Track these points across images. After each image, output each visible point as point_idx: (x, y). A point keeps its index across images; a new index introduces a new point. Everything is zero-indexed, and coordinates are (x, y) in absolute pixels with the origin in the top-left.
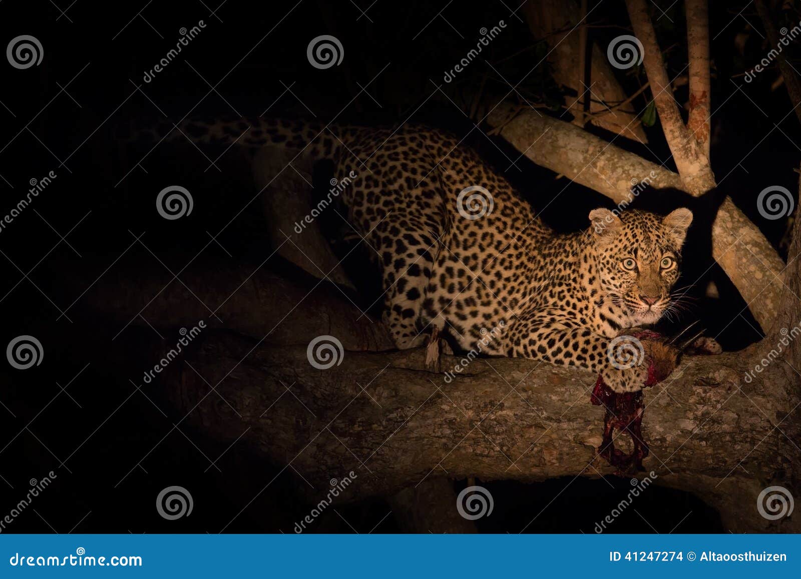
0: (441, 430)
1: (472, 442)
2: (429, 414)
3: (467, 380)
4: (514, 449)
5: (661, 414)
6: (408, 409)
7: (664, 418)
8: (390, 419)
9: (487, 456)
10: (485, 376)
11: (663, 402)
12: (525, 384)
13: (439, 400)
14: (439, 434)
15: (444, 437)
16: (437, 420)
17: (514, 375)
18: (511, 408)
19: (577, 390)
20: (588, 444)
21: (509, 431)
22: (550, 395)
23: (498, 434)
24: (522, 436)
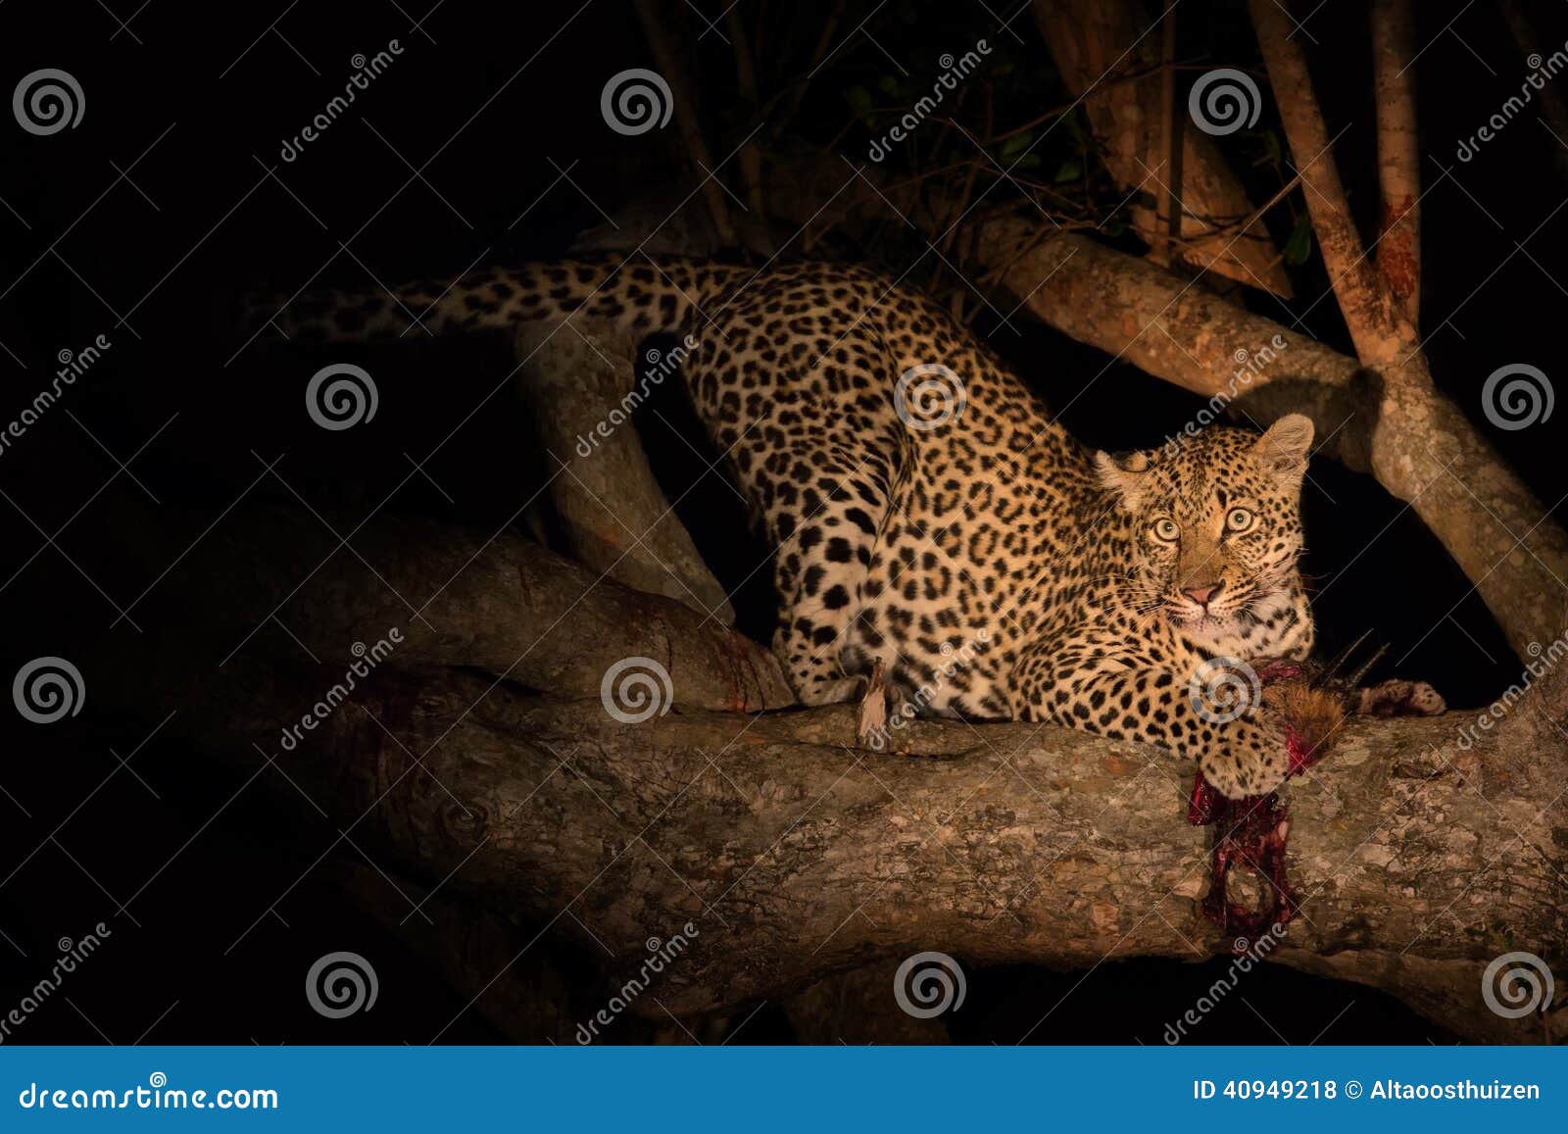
0: (890, 865)
1: (952, 889)
2: (866, 833)
3: (942, 767)
4: (1034, 903)
5: (1325, 834)
6: (825, 824)
7: (1331, 841)
8: (788, 846)
9: (982, 918)
10: (978, 759)
11: (1330, 810)
12: (1055, 774)
13: (887, 807)
14: (887, 873)
15: (897, 879)
16: (882, 845)
17: (1035, 757)
18: (1028, 822)
19: (1160, 785)
20: (1181, 894)
21: (1025, 869)
22: (1105, 797)
23: (1003, 873)
24: (1050, 877)
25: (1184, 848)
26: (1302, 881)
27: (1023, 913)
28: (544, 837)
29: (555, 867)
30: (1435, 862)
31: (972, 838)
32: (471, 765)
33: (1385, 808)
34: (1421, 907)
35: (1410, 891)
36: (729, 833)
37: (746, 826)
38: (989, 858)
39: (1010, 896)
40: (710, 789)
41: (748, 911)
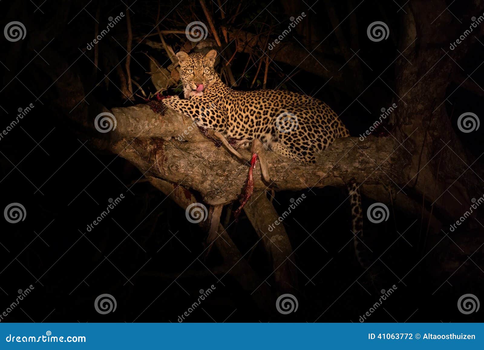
25: (318, 165)
26: (341, 171)
27: (286, 180)
28: (190, 170)
29: (192, 176)
30: (368, 165)
31: (275, 166)
32: (174, 156)
33: (357, 155)
34: (365, 175)
35: (363, 172)
36: (227, 167)
37: (230, 166)
38: (279, 170)
39: (284, 177)
40: (223, 159)
41: (231, 183)
